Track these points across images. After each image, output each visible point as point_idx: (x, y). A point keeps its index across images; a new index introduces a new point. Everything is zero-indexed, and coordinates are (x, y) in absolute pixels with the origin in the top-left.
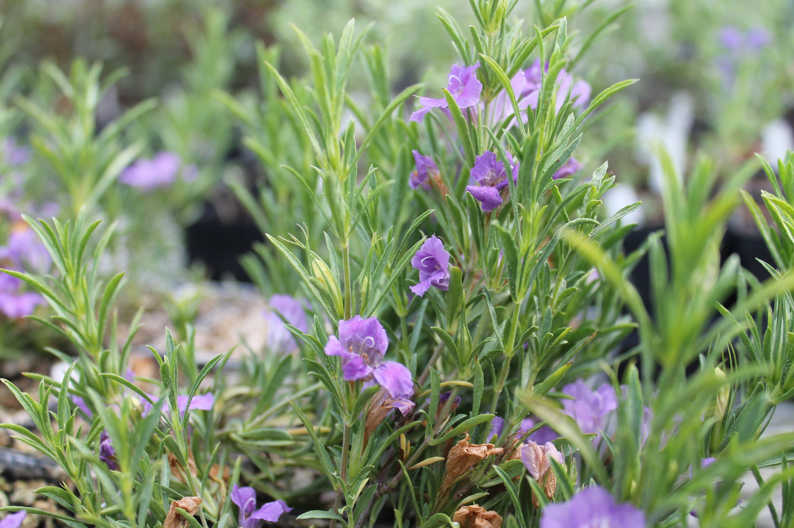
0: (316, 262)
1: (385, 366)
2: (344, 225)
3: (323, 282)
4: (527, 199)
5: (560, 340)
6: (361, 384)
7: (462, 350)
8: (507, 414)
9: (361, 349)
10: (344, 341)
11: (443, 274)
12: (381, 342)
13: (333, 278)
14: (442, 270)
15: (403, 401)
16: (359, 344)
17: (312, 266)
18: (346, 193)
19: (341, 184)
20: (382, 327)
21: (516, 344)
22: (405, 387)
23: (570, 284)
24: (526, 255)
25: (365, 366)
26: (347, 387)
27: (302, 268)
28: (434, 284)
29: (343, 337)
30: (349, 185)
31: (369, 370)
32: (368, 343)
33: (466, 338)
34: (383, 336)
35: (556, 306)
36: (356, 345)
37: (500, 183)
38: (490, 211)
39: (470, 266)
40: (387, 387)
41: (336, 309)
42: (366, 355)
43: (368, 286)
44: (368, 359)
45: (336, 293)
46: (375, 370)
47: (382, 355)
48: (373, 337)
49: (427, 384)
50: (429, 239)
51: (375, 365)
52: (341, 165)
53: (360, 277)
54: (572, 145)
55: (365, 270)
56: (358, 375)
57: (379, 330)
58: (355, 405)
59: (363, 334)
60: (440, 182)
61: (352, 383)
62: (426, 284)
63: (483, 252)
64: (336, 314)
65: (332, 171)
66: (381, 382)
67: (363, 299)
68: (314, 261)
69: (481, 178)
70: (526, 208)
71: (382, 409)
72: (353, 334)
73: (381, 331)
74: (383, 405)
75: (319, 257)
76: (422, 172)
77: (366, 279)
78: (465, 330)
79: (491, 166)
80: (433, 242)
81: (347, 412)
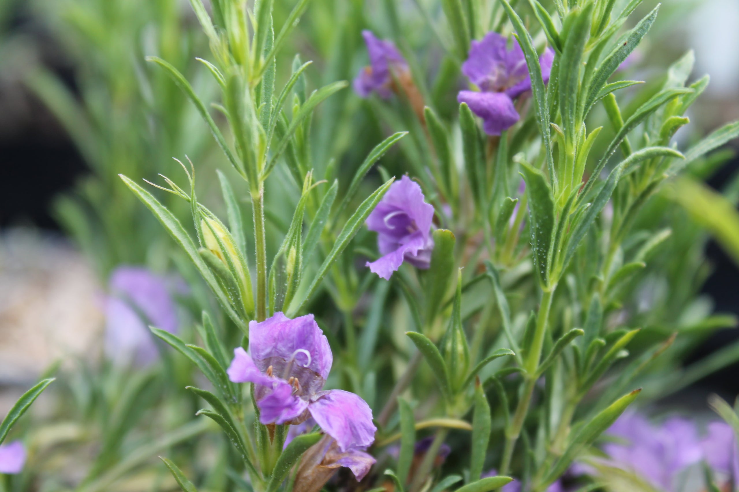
0: (207, 223)
1: (329, 399)
2: (257, 160)
3: (220, 257)
4: (568, 116)
5: (617, 351)
6: (287, 428)
7: (453, 369)
8: (527, 475)
9: (287, 369)
10: (258, 356)
11: (422, 241)
12: (321, 358)
13: (237, 250)
14: (418, 235)
15: (356, 456)
16: (283, 362)
17: (200, 229)
18: (258, 105)
19: (250, 89)
20: (322, 331)
21: (542, 358)
22: (363, 433)
23: (629, 255)
24: (566, 210)
25: (296, 399)
26: (263, 433)
27: (182, 232)
28: (408, 259)
29: (256, 350)
30: (263, 91)
31: (302, 405)
32: (300, 360)
33: (460, 348)
34: (323, 347)
35: (607, 293)
36: (278, 363)
37: (513, 85)
38: (497, 134)
39: (462, 225)
40: (334, 434)
41: (242, 301)
42: (296, 379)
43: (297, 263)
44: (300, 386)
45: (241, 275)
46: (312, 405)
47: (322, 378)
48: (308, 349)
49: (392, 425)
50: (398, 182)
51: (310, 395)
52: (250, 56)
53: (283, 248)
54: (644, 24)
55: (292, 235)
56: (285, 415)
57: (316, 338)
58: (276, 464)
59: (290, 345)
60: (410, 84)
61: (272, 427)
62: (395, 259)
63: (485, 204)
64: (242, 311)
65: (236, 66)
66: (324, 426)
67: (288, 284)
68: (205, 220)
69: (481, 79)
70: (565, 132)
71: (321, 470)
72: (274, 344)
73: (320, 338)
74: (322, 463)
75: (212, 215)
76: (380, 68)
77: (293, 250)
78: (459, 333)
79: (498, 58)
80: (404, 188)
81: (262, 475)
